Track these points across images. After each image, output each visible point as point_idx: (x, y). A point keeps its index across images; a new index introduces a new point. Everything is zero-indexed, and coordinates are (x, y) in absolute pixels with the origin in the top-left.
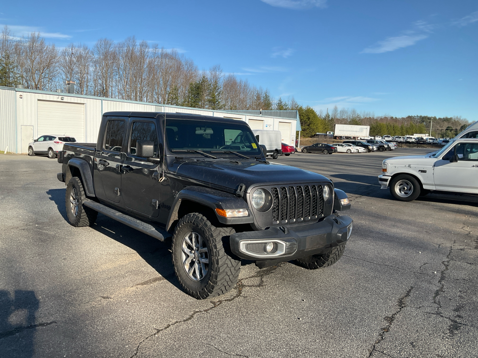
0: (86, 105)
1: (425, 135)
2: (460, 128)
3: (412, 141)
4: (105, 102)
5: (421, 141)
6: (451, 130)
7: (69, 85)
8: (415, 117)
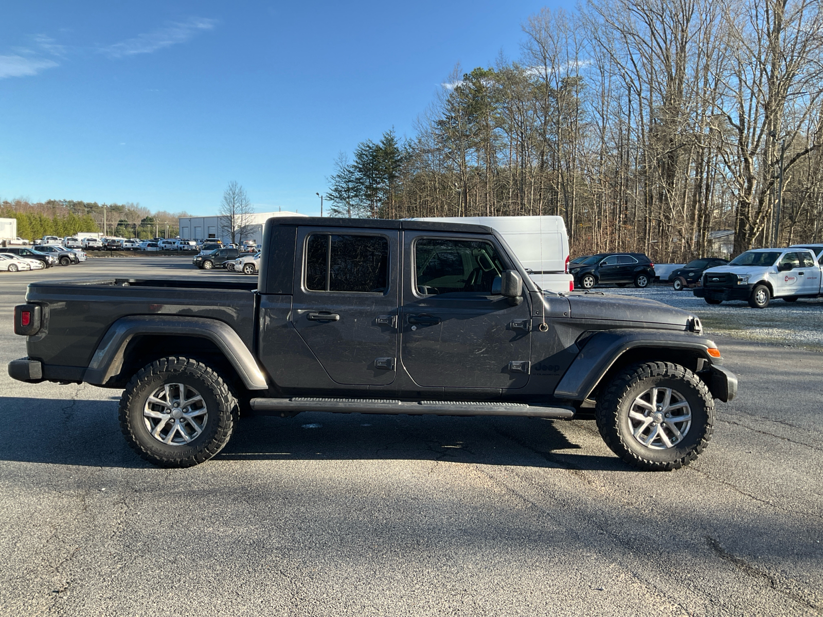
1: (97, 234)
2: (140, 223)
3: (98, 245)
5: (114, 246)
6: (126, 226)
8: (61, 203)
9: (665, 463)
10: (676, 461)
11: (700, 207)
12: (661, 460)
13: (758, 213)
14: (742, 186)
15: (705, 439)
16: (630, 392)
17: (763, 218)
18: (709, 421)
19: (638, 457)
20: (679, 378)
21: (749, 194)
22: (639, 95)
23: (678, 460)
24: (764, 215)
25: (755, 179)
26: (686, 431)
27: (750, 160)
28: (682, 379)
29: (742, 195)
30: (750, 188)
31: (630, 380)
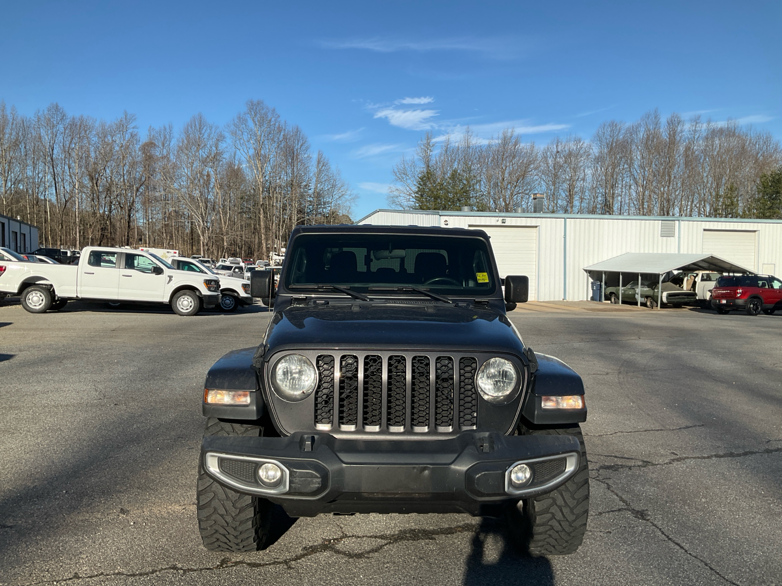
0: (539, 228)
4: (570, 221)
7: (535, 200)
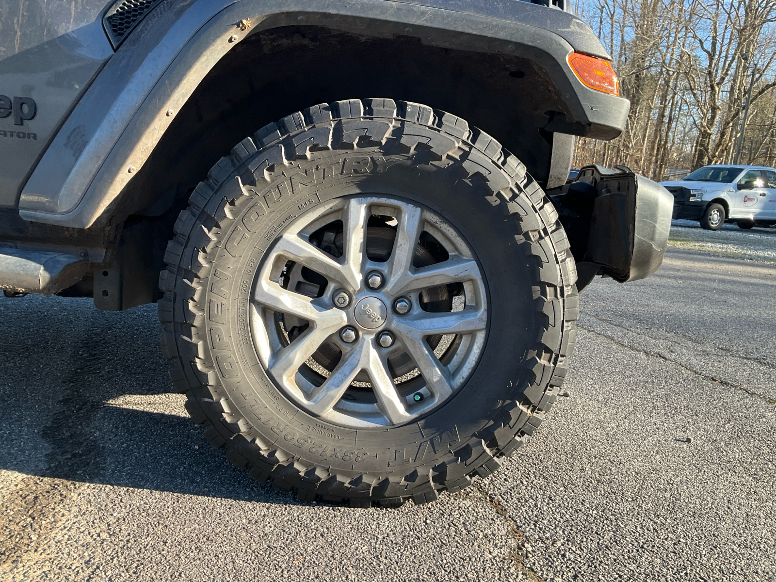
9: (374, 483)
10: (412, 477)
11: (660, 140)
12: (357, 470)
13: (718, 146)
14: (705, 115)
15: (526, 402)
16: (251, 204)
17: (723, 151)
18: (549, 338)
19: (272, 454)
20: (444, 163)
21: (712, 124)
22: (611, 19)
23: (421, 471)
24: (724, 148)
25: (720, 109)
26: (466, 371)
27: (717, 89)
28: (457, 168)
29: (705, 124)
30: (713, 117)
31: (252, 157)
